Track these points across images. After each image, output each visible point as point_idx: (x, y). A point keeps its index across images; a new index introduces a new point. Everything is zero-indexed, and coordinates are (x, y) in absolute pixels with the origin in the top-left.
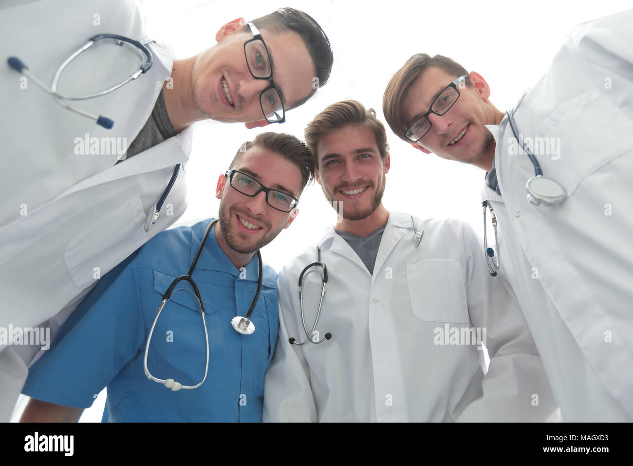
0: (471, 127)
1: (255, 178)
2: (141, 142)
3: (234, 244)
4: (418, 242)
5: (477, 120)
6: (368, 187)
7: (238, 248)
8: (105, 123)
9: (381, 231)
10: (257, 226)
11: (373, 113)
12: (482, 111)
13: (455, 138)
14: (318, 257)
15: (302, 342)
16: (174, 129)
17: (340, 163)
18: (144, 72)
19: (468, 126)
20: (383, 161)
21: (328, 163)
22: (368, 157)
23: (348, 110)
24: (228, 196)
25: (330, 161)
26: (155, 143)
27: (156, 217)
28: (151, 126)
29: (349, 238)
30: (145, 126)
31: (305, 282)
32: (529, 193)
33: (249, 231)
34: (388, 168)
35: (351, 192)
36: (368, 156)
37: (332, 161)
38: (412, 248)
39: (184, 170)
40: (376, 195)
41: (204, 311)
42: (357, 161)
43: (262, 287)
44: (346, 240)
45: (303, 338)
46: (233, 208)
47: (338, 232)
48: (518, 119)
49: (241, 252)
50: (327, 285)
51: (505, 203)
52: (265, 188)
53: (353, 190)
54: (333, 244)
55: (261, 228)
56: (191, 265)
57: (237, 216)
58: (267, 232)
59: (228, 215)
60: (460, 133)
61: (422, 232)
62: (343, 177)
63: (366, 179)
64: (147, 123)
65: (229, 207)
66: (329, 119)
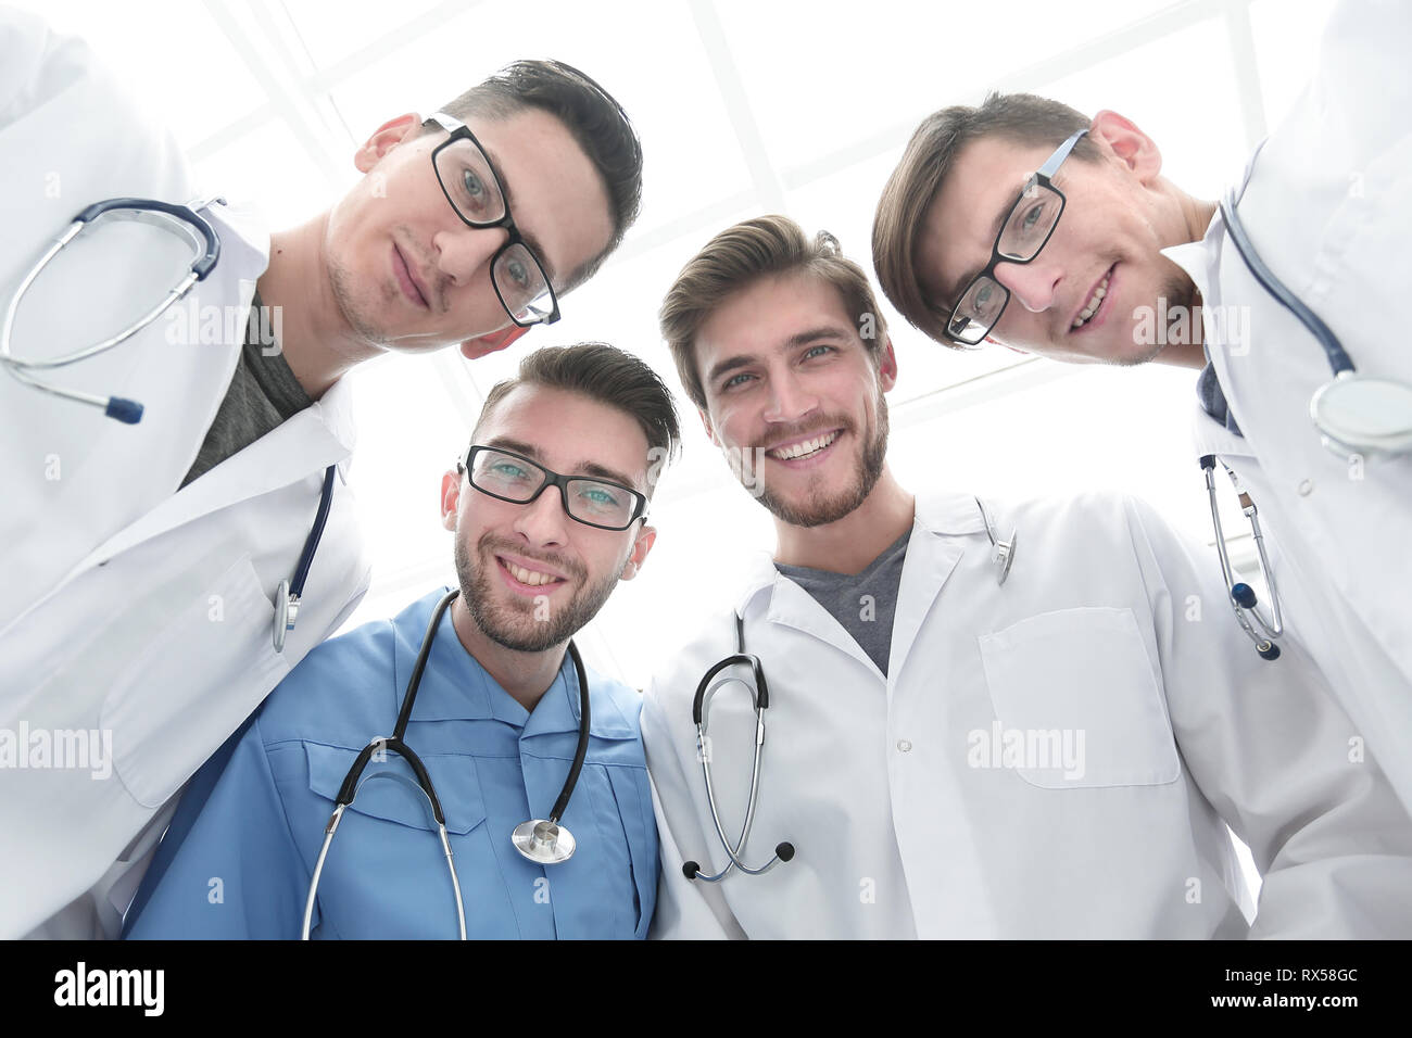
0: (1120, 272)
1: (531, 458)
2: (229, 429)
3: (499, 628)
4: (1005, 567)
5: (1134, 249)
6: (840, 433)
7: (510, 638)
8: (124, 411)
9: (900, 552)
10: (550, 575)
11: (829, 244)
12: (1144, 221)
13: (1081, 310)
14: (738, 641)
15: (719, 872)
16: (307, 393)
17: (758, 378)
18: (201, 277)
19: (1112, 270)
20: (873, 358)
21: (727, 386)
22: (828, 352)
23: (758, 240)
24: (471, 514)
25: (730, 380)
26: (264, 429)
27: (293, 612)
28: (248, 389)
29: (812, 582)
30: (231, 391)
31: (711, 712)
32: (1324, 432)
33: (532, 591)
34: (893, 376)
35: (797, 451)
36: (826, 349)
37: (736, 378)
38: (991, 584)
39: (344, 483)
40: (866, 451)
41: (443, 822)
42: (800, 368)
43: (590, 741)
44: (806, 589)
45: (720, 863)
46: (485, 541)
47: (783, 569)
48: (1252, 218)
49: (521, 646)
50: (770, 715)
51: (1259, 458)
52: (557, 476)
53: (800, 442)
54: (773, 603)
55: (560, 581)
56: (400, 709)
57: (500, 560)
58: (579, 589)
59: (475, 560)
60: (1092, 294)
61: (1011, 540)
62: (767, 414)
63: (830, 409)
64: (234, 381)
65: (477, 540)
66: (713, 271)
